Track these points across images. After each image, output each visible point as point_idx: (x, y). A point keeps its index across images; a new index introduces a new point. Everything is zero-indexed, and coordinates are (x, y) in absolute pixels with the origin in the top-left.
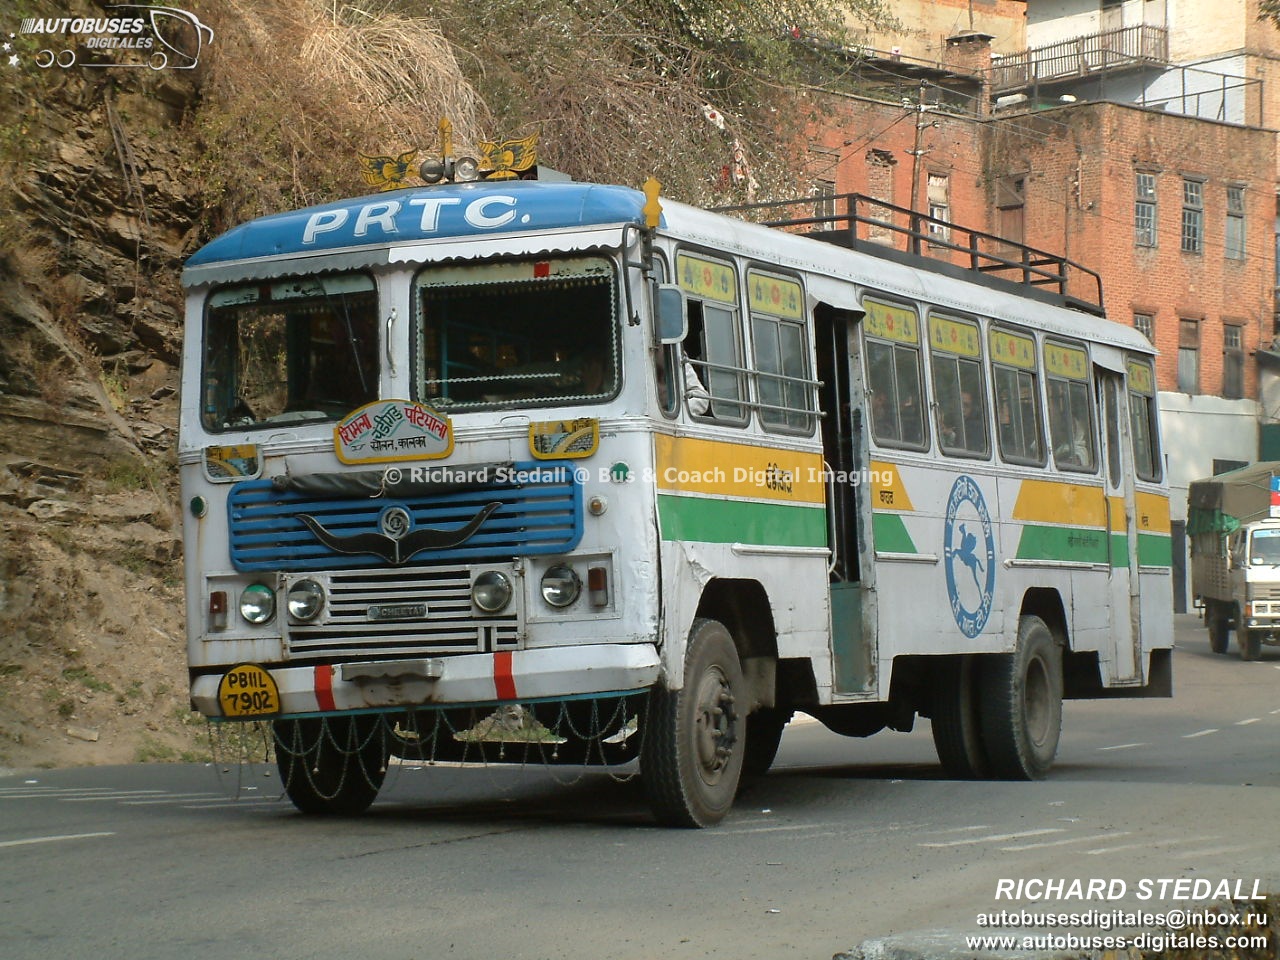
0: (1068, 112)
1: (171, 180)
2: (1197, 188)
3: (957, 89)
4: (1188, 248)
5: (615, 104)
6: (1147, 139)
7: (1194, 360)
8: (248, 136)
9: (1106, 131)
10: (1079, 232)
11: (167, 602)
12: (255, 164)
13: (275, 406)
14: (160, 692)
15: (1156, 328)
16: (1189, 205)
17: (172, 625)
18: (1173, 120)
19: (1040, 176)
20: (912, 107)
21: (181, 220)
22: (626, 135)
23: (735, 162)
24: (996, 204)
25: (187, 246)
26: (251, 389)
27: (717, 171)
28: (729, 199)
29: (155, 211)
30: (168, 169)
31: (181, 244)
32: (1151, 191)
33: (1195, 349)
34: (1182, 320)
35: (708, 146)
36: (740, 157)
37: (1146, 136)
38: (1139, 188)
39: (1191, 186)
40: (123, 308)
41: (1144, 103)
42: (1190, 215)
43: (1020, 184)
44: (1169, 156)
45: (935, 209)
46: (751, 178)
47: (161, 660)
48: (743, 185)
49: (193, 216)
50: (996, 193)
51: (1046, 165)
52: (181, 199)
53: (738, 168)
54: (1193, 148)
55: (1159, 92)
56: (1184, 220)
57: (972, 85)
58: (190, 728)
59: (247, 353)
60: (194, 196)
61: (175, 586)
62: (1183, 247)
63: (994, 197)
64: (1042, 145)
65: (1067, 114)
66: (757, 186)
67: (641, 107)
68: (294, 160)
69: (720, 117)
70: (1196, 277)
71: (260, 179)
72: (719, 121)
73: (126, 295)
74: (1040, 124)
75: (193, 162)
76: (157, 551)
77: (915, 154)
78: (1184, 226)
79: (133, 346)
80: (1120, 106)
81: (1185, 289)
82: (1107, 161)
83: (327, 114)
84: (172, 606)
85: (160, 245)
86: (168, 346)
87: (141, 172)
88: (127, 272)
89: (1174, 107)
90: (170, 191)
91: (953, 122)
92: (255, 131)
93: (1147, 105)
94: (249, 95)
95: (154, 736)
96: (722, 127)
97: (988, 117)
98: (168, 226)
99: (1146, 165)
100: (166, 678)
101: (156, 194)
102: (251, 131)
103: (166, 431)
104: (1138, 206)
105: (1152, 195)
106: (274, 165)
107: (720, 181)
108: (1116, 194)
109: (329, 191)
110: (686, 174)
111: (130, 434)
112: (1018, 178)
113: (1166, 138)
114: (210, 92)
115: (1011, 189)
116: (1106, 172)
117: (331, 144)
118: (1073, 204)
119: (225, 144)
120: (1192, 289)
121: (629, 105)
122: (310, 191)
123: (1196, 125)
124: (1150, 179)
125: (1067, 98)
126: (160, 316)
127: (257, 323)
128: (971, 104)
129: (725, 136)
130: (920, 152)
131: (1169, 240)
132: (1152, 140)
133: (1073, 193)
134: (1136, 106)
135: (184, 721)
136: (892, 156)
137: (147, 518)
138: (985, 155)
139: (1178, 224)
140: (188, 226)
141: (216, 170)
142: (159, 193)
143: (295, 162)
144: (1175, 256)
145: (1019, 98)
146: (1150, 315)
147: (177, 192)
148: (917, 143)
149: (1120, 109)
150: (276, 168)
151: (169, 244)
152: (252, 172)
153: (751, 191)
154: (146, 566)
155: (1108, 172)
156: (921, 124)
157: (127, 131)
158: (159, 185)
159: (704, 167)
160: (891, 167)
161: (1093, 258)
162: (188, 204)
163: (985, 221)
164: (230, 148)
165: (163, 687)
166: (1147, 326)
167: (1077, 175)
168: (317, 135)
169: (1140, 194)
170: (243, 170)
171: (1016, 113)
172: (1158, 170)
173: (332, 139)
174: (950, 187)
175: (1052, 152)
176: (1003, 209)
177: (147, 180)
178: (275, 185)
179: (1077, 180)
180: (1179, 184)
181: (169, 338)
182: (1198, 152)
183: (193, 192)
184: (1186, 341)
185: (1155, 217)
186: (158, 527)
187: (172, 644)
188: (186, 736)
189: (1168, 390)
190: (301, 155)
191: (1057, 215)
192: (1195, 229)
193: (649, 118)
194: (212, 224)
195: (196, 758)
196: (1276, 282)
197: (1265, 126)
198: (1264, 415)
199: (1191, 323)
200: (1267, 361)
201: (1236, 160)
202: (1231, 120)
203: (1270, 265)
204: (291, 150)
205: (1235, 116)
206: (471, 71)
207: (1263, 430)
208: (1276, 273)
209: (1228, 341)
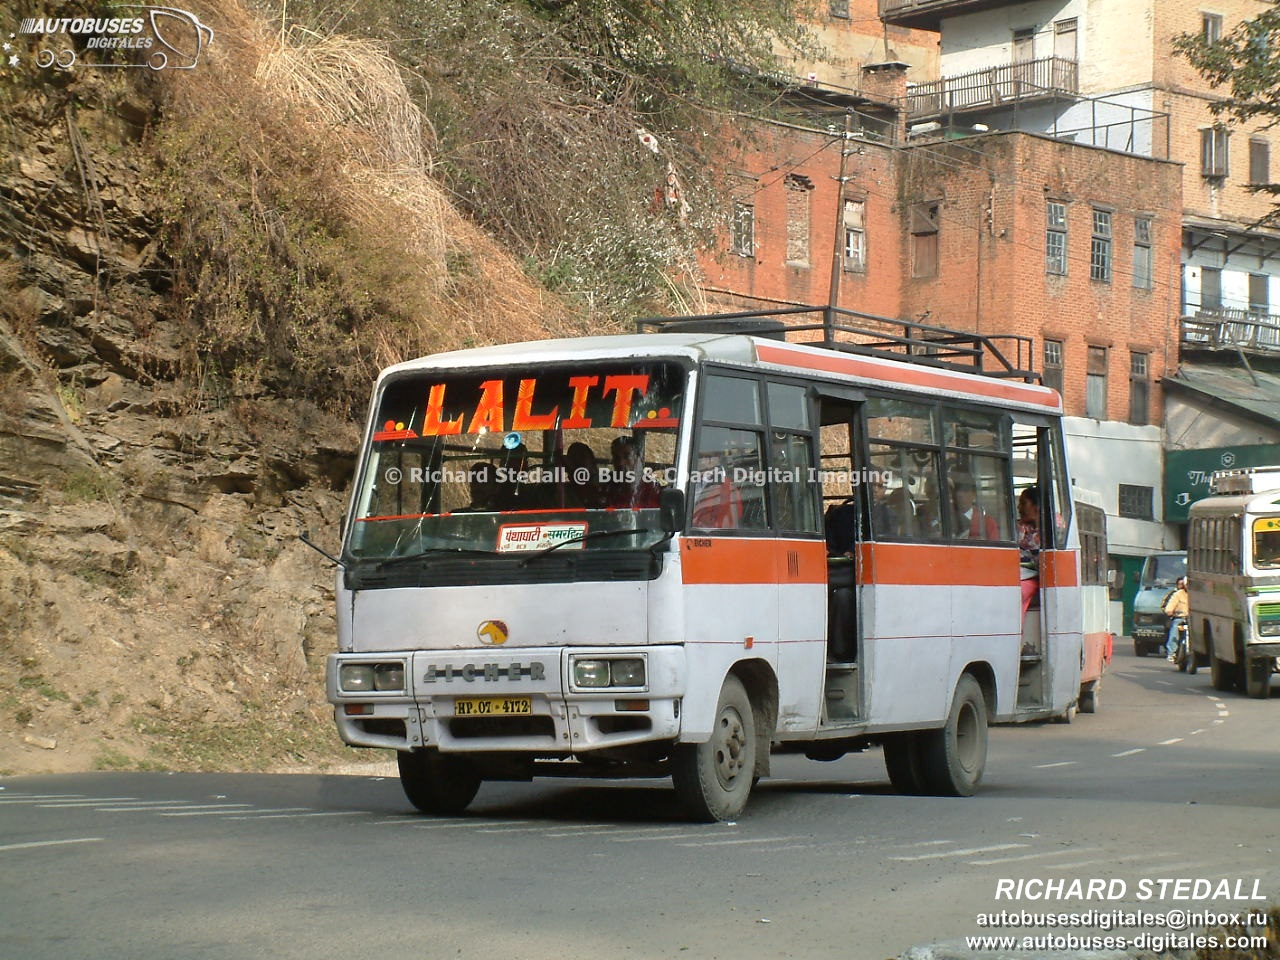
0: (981, 141)
1: (130, 196)
2: (1106, 217)
3: (878, 116)
4: (1097, 277)
5: (550, 126)
6: (1059, 170)
7: (1101, 386)
8: (208, 154)
9: (1019, 160)
10: (992, 258)
11: (123, 612)
12: (214, 181)
13: (230, 420)
14: (117, 701)
15: (1066, 354)
16: (1098, 234)
17: (128, 635)
18: (1083, 151)
19: (954, 203)
20: (838, 134)
21: (139, 235)
22: (561, 156)
23: (668, 185)
24: (911, 230)
25: (144, 261)
26: (206, 403)
27: (649, 194)
28: (662, 222)
29: (114, 226)
30: (126, 185)
31: (139, 259)
32: (1061, 220)
33: (1102, 376)
34: (1090, 347)
35: (641, 169)
36: (673, 180)
37: (1057, 166)
38: (1050, 218)
39: (1100, 216)
40: (80, 321)
41: (1056, 133)
42: (1099, 245)
43: (934, 210)
44: (1079, 186)
45: (851, 234)
46: (684, 201)
47: (116, 669)
48: (676, 208)
49: (152, 232)
50: (911, 220)
51: (961, 193)
52: (140, 214)
53: (672, 191)
54: (1102, 179)
55: (1070, 121)
56: (1093, 249)
57: (889, 112)
58: (146, 737)
59: (203, 367)
60: (153, 212)
61: (130, 597)
62: (1092, 276)
63: (909, 223)
64: (956, 173)
65: (981, 143)
66: (689, 209)
67: (576, 129)
68: (252, 178)
69: (653, 141)
70: (1104, 305)
71: (219, 196)
72: (653, 144)
73: (84, 308)
74: (955, 150)
75: (152, 178)
76: (113, 562)
77: (840, 180)
78: (1093, 255)
79: (90, 358)
80: (1032, 136)
81: (1094, 316)
82: (1019, 188)
83: (285, 133)
84: (127, 616)
85: (119, 259)
86: (125, 359)
87: (101, 188)
88: (83, 286)
89: (1083, 138)
90: (129, 207)
91: (869, 149)
92: (214, 149)
93: (1058, 135)
94: (208, 113)
95: (110, 744)
96: (656, 150)
97: (903, 144)
98: (126, 240)
99: (1057, 195)
100: (122, 688)
101: (115, 209)
102: (210, 149)
103: (121, 443)
104: (1049, 235)
105: (1062, 224)
106: (233, 182)
107: (653, 204)
108: (1029, 223)
109: (288, 209)
110: (620, 196)
111: (86, 445)
112: (933, 205)
113: (1076, 168)
114: (170, 110)
115: (926, 216)
116: (1018, 199)
117: (288, 163)
118: (985, 229)
119: (184, 161)
120: (1100, 316)
121: (563, 126)
122: (268, 209)
123: (1106, 156)
124: (1061, 208)
125: (979, 127)
126: (117, 330)
127: (215, 338)
128: (887, 131)
129: (659, 160)
130: (845, 178)
131: (1079, 267)
132: (1063, 170)
133: (986, 220)
134: (1046, 136)
135: (140, 730)
136: (810, 181)
137: (103, 529)
138: (901, 181)
139: (1088, 253)
140: (145, 241)
141: (176, 187)
142: (118, 208)
144: (1085, 284)
145: (932, 126)
146: (1060, 342)
147: (136, 207)
148: (842, 169)
149: (1033, 139)
150: (235, 187)
151: (127, 258)
152: (212, 189)
153: (684, 214)
154: (102, 577)
155: (1020, 200)
156: (847, 151)
157: (88, 147)
158: (118, 200)
159: (637, 190)
160: (808, 192)
161: (1006, 284)
162: (147, 220)
163: (899, 246)
164: (190, 165)
165: (119, 696)
166: (1056, 352)
167: (990, 203)
168: (275, 153)
169: (1051, 222)
170: (202, 187)
171: (931, 141)
172: (1068, 199)
173: (289, 158)
174: (866, 212)
175: (966, 179)
176: (917, 235)
177: (106, 195)
178: (234, 203)
179: (990, 208)
180: (1091, 212)
181: (126, 351)
182: (1107, 182)
183: (152, 208)
184: (1094, 368)
185: (1066, 244)
186: (113, 538)
187: (127, 653)
188: (142, 744)
189: (1076, 415)
190: (259, 173)
191: (970, 241)
192: (1103, 257)
193: (584, 140)
194: (171, 241)
195: (152, 766)
196: (1182, 311)
197: (1172, 158)
198: (1168, 441)
199: (1099, 350)
200: (1172, 389)
201: (1143, 191)
202: (1138, 152)
203: (1176, 294)
204: (249, 166)
205: (1144, 148)
206: (416, 92)
207: (1167, 455)
208: (1183, 303)
209: (1135, 369)
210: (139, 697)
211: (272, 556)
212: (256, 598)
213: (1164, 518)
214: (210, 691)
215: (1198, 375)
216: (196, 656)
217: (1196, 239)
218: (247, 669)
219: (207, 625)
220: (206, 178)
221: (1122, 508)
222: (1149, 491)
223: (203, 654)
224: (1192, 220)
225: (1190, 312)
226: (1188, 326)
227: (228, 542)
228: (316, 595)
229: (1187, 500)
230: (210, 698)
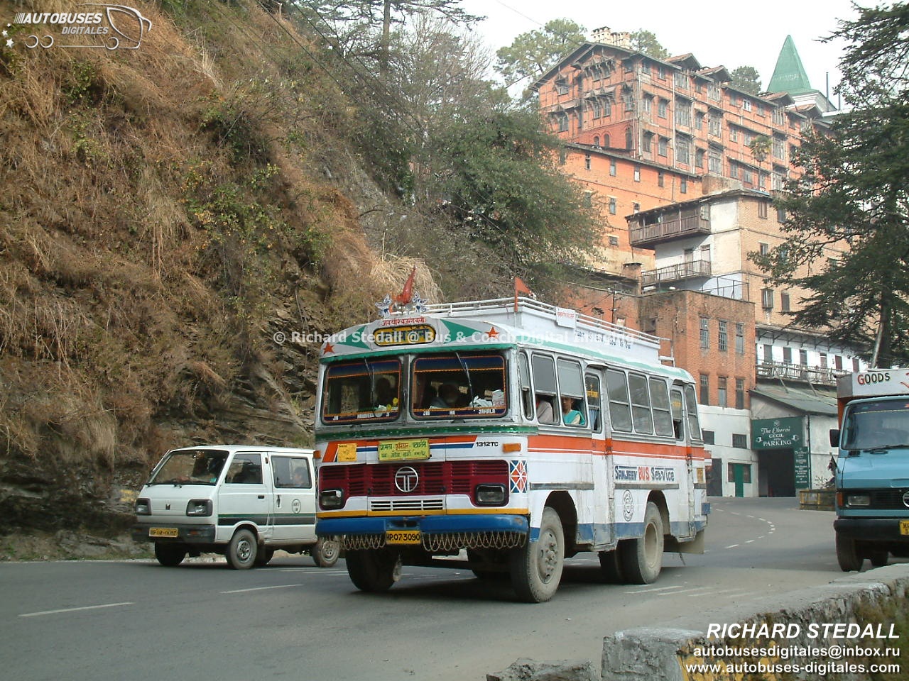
0: (673, 294)
2: (724, 325)
3: (629, 284)
4: (721, 349)
7: (724, 393)
9: (688, 302)
10: (678, 342)
12: (353, 316)
16: (721, 331)
18: (714, 298)
19: (662, 319)
20: (611, 291)
24: (644, 330)
32: (706, 326)
33: (725, 389)
34: (719, 377)
37: (704, 304)
38: (701, 325)
39: (722, 324)
40: (300, 374)
42: (721, 335)
43: (654, 322)
44: (713, 312)
51: (664, 315)
54: (722, 309)
55: (709, 286)
56: (719, 338)
57: (633, 283)
62: (719, 348)
63: (643, 327)
64: (663, 307)
65: (672, 295)
67: (503, 291)
70: (725, 360)
73: (301, 369)
74: (661, 298)
77: (613, 310)
78: (719, 340)
79: (303, 389)
81: (720, 365)
82: (688, 314)
87: (308, 320)
88: (301, 359)
89: (714, 293)
91: (626, 297)
93: (704, 291)
94: (351, 289)
97: (640, 295)
99: (704, 315)
102: (351, 304)
104: (701, 332)
111: (302, 424)
112: (653, 320)
113: (712, 305)
114: (335, 289)
115: (651, 324)
116: (688, 317)
118: (675, 330)
119: (341, 309)
120: (723, 365)
121: (498, 290)
123: (723, 300)
124: (706, 321)
125: (672, 288)
128: (634, 291)
130: (615, 309)
131: (714, 346)
132: (706, 306)
133: (675, 326)
134: (700, 292)
136: (602, 312)
138: (640, 310)
139: (717, 339)
141: (338, 319)
143: (369, 315)
144: (716, 352)
145: (652, 288)
146: (707, 376)
148: (613, 306)
149: (693, 293)
156: (615, 298)
157: (303, 304)
158: (315, 325)
160: (601, 316)
162: (326, 332)
164: (343, 310)
166: (706, 380)
167: (676, 319)
169: (702, 327)
171: (652, 294)
172: (709, 317)
174: (626, 323)
175: (666, 309)
176: (647, 333)
177: (311, 323)
179: (676, 321)
180: (717, 323)
182: (724, 310)
183: (328, 328)
184: (721, 386)
185: (708, 336)
189: (714, 405)
190: (371, 313)
191: (669, 335)
192: (724, 341)
196: (757, 363)
197: (750, 301)
198: (752, 415)
199: (723, 379)
200: (753, 395)
201: (739, 314)
202: (736, 298)
203: (754, 356)
204: (367, 310)
205: (738, 296)
206: (436, 278)
207: (752, 422)
208: (757, 359)
209: (737, 386)
213: (751, 447)
215: (764, 389)
217: (761, 333)
220: (350, 315)
221: (734, 444)
222: (745, 436)
224: (759, 325)
225: (760, 363)
226: (759, 368)
229: (760, 440)
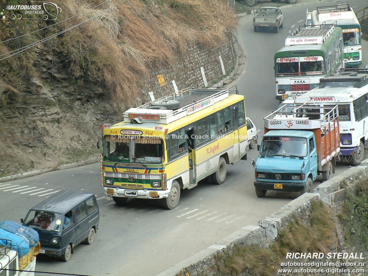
14: (60, 148)
17: (61, 134)
30: (56, 46)
47: (60, 141)
52: (59, 52)
58: (66, 156)
73: (49, 69)
76: (58, 119)
79: (51, 78)
84: (61, 129)
87: (52, 47)
88: (49, 65)
95: (60, 158)
100: (61, 145)
126: (56, 73)
135: (65, 154)
137: (55, 113)
147: (58, 50)
154: (56, 122)
158: (55, 49)
162: (61, 52)
181: (58, 77)
186: (58, 115)
187: (61, 138)
210: (64, 146)
211: (86, 112)
212: (84, 121)
214: (76, 144)
216: (74, 137)
218: (83, 138)
219: (75, 128)
223: (75, 136)
227: (78, 110)
228: (95, 119)
230: (77, 146)
